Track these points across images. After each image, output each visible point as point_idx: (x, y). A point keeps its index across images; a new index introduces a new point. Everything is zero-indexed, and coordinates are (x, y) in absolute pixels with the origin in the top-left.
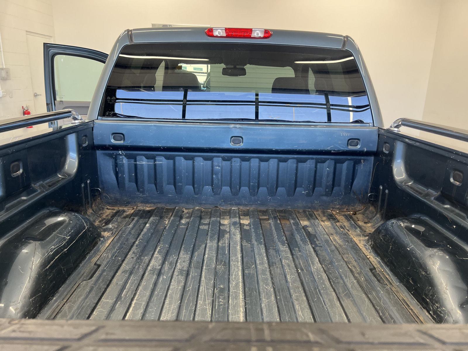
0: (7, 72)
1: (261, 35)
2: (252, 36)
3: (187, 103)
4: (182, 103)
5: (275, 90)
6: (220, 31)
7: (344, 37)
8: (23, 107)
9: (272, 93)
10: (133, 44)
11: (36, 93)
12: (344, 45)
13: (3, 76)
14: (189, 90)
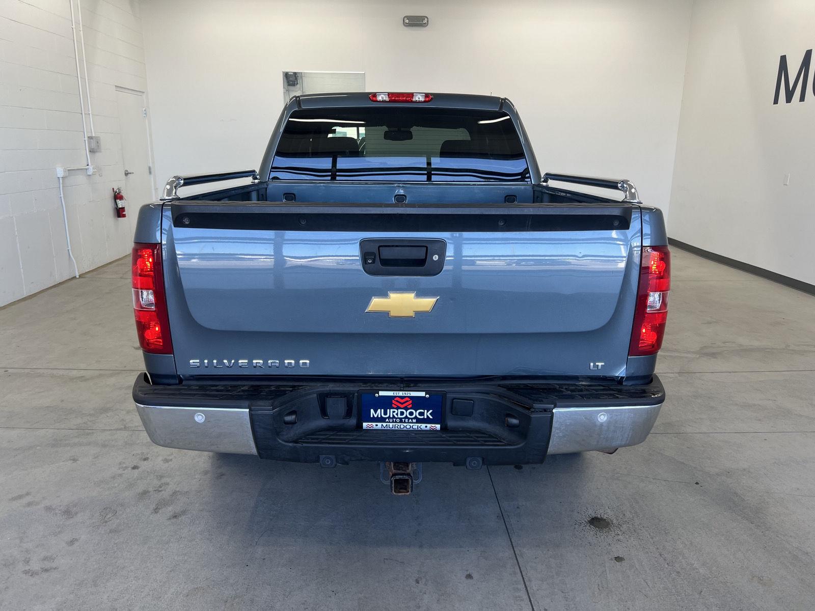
0: (98, 142)
1: (422, 99)
2: (414, 99)
3: (337, 174)
4: (330, 174)
5: (444, 154)
6: (383, 96)
7: (502, 99)
8: (113, 189)
9: (440, 157)
10: (301, 109)
11: (127, 171)
12: (501, 108)
13: (93, 147)
14: (338, 156)
